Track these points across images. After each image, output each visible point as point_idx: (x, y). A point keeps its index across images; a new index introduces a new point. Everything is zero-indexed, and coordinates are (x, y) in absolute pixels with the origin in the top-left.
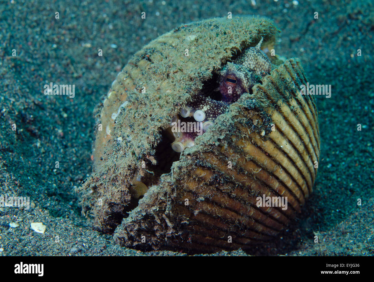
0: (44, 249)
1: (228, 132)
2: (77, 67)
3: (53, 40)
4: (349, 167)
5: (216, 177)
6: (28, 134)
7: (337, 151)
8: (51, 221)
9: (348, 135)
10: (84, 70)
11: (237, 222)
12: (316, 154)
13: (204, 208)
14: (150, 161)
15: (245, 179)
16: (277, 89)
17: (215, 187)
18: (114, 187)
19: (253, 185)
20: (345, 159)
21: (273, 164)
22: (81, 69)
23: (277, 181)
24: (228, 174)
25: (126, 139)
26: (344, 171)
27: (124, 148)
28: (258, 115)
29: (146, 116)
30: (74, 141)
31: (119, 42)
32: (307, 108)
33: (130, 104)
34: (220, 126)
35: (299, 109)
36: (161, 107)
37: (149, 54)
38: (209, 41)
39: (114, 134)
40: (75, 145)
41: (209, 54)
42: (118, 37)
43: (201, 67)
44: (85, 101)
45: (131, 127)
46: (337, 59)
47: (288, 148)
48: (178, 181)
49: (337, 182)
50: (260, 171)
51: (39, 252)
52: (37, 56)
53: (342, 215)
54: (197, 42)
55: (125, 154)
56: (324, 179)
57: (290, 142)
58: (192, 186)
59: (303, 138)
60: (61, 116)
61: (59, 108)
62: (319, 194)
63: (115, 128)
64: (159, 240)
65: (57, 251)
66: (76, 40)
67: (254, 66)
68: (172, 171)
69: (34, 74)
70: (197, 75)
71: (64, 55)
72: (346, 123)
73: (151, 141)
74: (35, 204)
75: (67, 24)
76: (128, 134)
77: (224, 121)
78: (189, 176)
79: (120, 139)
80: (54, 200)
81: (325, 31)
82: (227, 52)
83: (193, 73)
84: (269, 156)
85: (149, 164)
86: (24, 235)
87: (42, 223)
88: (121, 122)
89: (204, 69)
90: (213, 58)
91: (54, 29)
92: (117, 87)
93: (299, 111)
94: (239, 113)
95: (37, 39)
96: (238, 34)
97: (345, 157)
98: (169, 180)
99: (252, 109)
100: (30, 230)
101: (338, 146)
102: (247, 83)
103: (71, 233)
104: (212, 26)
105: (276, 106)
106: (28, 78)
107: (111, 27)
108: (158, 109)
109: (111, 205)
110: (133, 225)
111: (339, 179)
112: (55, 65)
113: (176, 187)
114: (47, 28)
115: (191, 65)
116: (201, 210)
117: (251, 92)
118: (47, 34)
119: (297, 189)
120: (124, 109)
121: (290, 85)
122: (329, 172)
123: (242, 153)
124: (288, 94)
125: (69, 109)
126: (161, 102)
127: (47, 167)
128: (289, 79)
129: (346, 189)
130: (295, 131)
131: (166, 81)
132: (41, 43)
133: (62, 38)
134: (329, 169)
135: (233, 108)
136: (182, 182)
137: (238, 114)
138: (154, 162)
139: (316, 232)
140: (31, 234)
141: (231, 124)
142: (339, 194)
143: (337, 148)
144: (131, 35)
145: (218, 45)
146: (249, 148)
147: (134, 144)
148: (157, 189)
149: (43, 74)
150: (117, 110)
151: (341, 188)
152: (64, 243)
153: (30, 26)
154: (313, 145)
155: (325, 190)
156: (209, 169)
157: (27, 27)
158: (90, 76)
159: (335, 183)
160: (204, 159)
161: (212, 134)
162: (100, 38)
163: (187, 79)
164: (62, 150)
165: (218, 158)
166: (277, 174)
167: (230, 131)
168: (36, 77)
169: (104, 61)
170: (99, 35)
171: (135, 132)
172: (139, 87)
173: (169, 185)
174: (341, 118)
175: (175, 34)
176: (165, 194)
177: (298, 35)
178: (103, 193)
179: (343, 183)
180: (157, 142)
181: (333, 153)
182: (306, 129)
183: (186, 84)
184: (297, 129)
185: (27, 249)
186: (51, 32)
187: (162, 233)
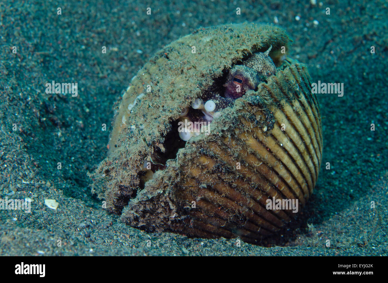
0: (55, 223)
1: (232, 125)
2: (103, 68)
3: (82, 41)
4: (351, 175)
5: (218, 166)
6: (51, 123)
7: (341, 159)
8: (64, 200)
9: (354, 146)
10: (109, 72)
11: (237, 211)
12: (317, 156)
13: (206, 195)
14: (159, 148)
15: (246, 171)
16: (281, 89)
17: (218, 176)
18: (124, 171)
19: (254, 178)
20: (348, 167)
21: (274, 159)
22: (107, 70)
23: (277, 176)
24: (230, 165)
25: (139, 127)
26: (346, 178)
27: (136, 135)
28: (261, 111)
29: (159, 106)
30: (93, 134)
31: (145, 48)
32: (310, 111)
33: (145, 96)
34: (225, 118)
35: (302, 110)
36: (173, 99)
37: (168, 52)
38: (223, 43)
39: (129, 123)
40: (94, 137)
41: (222, 54)
42: (144, 43)
43: (213, 65)
44: (108, 99)
45: (144, 116)
46: (350, 76)
47: (289, 146)
48: (182, 167)
49: (339, 187)
50: (261, 165)
51: (50, 224)
52: (66, 55)
53: (340, 217)
54: (212, 43)
55: (137, 141)
56: (327, 184)
57: (291, 141)
58: (196, 173)
59: (304, 139)
60: (83, 111)
61: (82, 103)
62: (321, 198)
63: (130, 117)
64: (162, 223)
65: (67, 225)
66: (104, 43)
67: (261, 69)
68: (177, 157)
69: (60, 71)
70: (208, 71)
71: (92, 56)
72: (353, 135)
73: (162, 129)
74: (51, 183)
75: (97, 28)
76: (141, 122)
77: (228, 114)
78: (193, 163)
79: (133, 127)
80: (69, 183)
81: (341, 50)
82: (238, 53)
83: (205, 70)
84: (270, 151)
85: (158, 151)
86: (37, 209)
87: (55, 200)
88: (136, 112)
89: (216, 67)
90: (224, 58)
91: (84, 32)
92: (136, 82)
93: (301, 111)
94: (244, 108)
95: (67, 39)
96: (251, 38)
97: (349, 165)
98: (174, 165)
99: (256, 105)
100: (44, 205)
101: (343, 155)
102: (253, 81)
103: (82, 211)
104: (227, 30)
105: (280, 104)
106: (55, 74)
107: (138, 34)
108: (171, 101)
109: (121, 188)
110: (138, 205)
111: (341, 185)
112: (82, 65)
113: (180, 172)
114: (77, 30)
115: (204, 62)
116: (203, 197)
117: (256, 89)
118: (78, 35)
119: (296, 186)
120: (140, 101)
121: (294, 87)
122: (333, 178)
123: (245, 146)
124: (291, 95)
125: (92, 106)
126: (174, 95)
127: (65, 154)
128: (293, 81)
129: (347, 194)
130: (297, 131)
131: (180, 76)
132: (71, 43)
133: (91, 40)
134: (332, 175)
135: (238, 103)
136: (186, 168)
137: (241, 109)
138: (163, 149)
139: (310, 225)
140: (44, 209)
141: (235, 117)
142: (339, 198)
143: (342, 157)
144: (157, 43)
145: (231, 46)
146: (251, 141)
147: (146, 132)
148: (162, 173)
149: (70, 71)
150: (133, 101)
151: (341, 193)
152: (74, 219)
153: (61, 27)
154: (314, 147)
155: (327, 195)
156: (212, 157)
157: (58, 27)
158: (115, 78)
159: (337, 188)
160: (207, 148)
161: (216, 125)
162: (127, 43)
163: (199, 75)
164: (81, 141)
165: (221, 149)
166: (277, 169)
167: (233, 124)
168: (63, 74)
169: (129, 64)
170: (126, 40)
171: (148, 121)
172: (155, 81)
173: (174, 170)
174: (348, 131)
175: (194, 36)
176: (170, 178)
177: (316, 53)
178: (114, 176)
179: (344, 189)
180: (167, 131)
181: (338, 161)
182: (307, 130)
183: (198, 80)
184: (299, 129)
185: (39, 222)
186: (81, 34)
187: (165, 216)
